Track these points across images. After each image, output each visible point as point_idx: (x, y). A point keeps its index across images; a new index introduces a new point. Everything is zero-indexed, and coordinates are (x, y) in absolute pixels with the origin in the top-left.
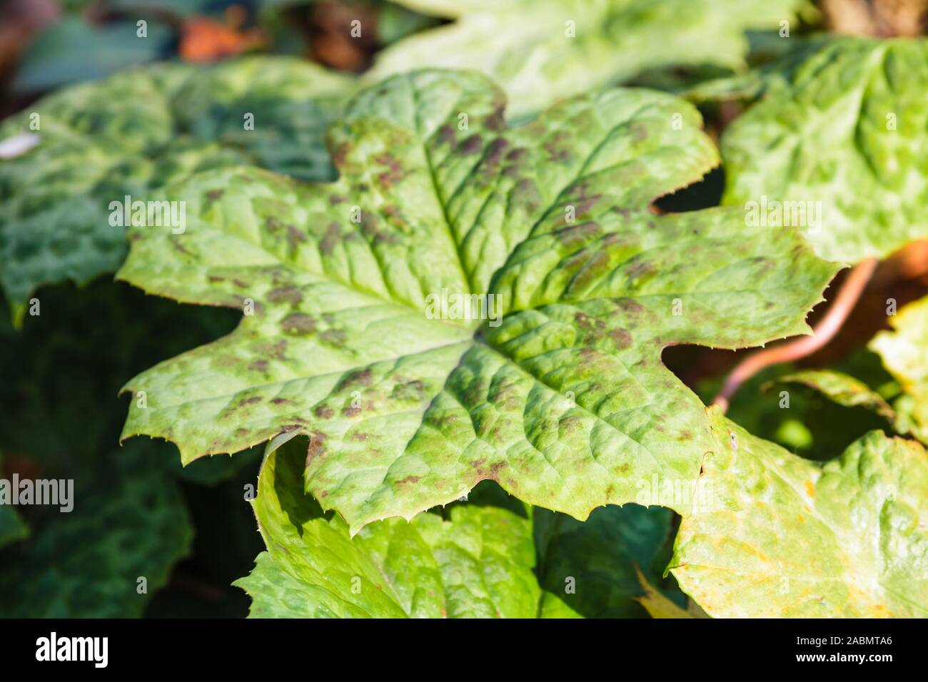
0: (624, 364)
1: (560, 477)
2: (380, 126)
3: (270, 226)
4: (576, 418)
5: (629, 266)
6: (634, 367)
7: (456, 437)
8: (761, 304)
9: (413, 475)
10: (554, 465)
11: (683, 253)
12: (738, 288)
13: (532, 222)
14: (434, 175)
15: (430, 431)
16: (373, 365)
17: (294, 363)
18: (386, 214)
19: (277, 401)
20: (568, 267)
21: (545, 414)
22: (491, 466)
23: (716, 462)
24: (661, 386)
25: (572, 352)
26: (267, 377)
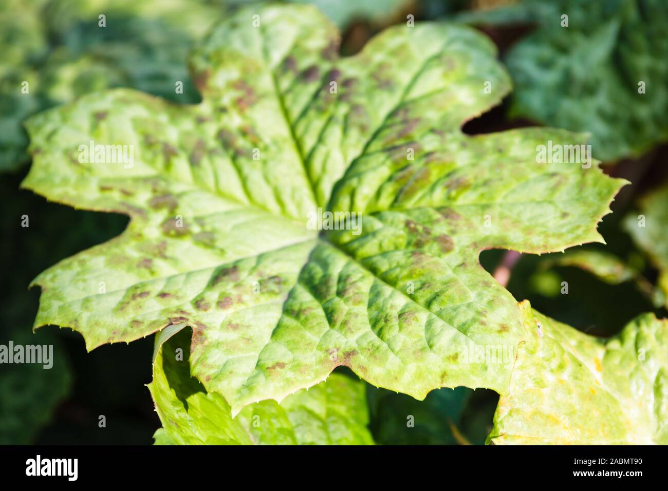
0: (449, 265)
1: (402, 364)
2: (234, 57)
3: (148, 143)
4: (412, 313)
5: (447, 181)
6: (458, 269)
7: (312, 327)
8: (558, 214)
9: (281, 362)
10: (397, 354)
11: (492, 168)
12: (538, 199)
13: (365, 140)
14: (281, 98)
15: (289, 321)
16: (238, 261)
17: (174, 260)
18: (244, 133)
19: (163, 295)
20: (397, 181)
21: (386, 309)
22: (344, 354)
23: (527, 348)
24: (481, 285)
25: (405, 254)
26: (152, 273)
